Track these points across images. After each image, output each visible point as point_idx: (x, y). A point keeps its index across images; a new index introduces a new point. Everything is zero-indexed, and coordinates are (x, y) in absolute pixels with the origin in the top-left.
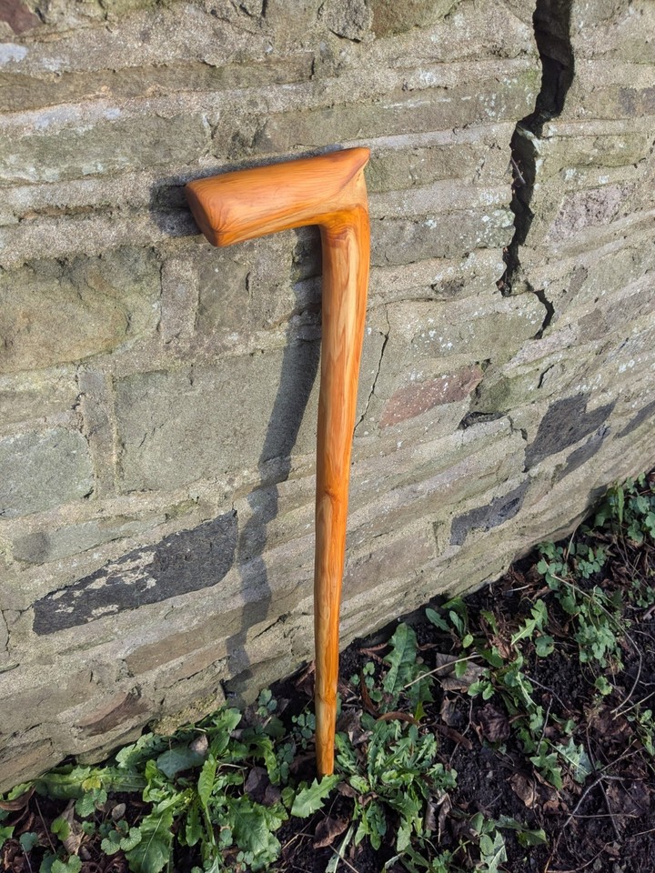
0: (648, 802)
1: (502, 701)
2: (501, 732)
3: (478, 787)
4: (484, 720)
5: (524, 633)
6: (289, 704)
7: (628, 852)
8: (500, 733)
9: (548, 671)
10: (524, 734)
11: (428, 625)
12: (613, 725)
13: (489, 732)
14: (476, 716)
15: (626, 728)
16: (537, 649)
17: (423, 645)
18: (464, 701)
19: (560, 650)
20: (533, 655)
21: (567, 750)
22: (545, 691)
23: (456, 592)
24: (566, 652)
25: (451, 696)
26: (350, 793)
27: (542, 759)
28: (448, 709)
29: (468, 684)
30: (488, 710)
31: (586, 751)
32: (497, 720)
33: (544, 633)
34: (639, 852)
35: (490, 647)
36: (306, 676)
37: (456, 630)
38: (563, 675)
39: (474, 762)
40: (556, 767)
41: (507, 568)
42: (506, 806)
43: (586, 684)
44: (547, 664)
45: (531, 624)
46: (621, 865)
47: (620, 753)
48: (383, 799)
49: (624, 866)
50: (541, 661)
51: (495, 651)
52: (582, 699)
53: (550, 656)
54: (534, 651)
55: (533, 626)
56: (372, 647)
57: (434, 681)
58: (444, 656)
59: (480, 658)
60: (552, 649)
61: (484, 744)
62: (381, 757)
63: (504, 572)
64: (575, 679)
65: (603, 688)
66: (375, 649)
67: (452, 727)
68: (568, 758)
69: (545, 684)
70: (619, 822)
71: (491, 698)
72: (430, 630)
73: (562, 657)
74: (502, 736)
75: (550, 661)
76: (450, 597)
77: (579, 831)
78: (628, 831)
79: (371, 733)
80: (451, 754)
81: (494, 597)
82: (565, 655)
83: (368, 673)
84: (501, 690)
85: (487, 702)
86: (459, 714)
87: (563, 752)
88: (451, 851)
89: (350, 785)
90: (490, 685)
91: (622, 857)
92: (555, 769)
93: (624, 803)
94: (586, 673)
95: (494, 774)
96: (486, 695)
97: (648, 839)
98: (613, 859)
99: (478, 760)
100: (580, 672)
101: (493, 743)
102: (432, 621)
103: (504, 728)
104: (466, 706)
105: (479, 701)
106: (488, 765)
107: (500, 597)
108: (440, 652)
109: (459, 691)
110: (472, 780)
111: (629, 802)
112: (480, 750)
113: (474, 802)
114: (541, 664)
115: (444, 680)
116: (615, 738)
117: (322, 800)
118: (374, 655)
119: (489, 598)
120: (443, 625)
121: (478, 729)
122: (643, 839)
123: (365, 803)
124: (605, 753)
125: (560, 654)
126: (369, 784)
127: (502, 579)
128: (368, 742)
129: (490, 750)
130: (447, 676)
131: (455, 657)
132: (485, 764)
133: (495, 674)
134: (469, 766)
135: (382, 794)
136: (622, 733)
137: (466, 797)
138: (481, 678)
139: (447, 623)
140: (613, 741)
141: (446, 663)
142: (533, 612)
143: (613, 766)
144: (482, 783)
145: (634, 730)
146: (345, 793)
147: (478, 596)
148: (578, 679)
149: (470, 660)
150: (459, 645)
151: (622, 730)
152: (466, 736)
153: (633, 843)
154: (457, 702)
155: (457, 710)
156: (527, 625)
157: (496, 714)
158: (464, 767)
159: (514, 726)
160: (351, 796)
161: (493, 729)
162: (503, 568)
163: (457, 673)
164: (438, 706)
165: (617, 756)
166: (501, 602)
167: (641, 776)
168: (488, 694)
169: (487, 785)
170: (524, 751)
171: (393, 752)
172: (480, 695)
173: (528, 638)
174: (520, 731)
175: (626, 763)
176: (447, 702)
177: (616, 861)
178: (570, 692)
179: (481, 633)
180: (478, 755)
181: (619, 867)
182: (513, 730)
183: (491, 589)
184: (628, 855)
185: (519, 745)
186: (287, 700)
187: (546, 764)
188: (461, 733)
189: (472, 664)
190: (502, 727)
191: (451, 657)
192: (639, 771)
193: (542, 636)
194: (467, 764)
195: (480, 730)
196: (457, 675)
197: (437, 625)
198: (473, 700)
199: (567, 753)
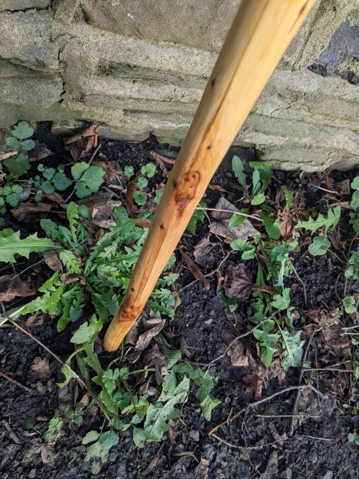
0: (330, 414)
1: (256, 269)
2: (241, 292)
3: (192, 326)
4: (231, 275)
5: (311, 225)
6: (50, 157)
7: (291, 446)
8: (239, 293)
9: (309, 268)
10: (259, 306)
11: (227, 171)
12: (337, 339)
13: (230, 287)
14: (225, 268)
15: (346, 348)
16: (311, 245)
17: (214, 184)
18: (222, 250)
19: (328, 257)
20: (304, 249)
21: (291, 338)
22: (297, 282)
23: (271, 156)
24: (332, 262)
25: (214, 239)
26: (54, 265)
27: (264, 334)
28: (204, 248)
29: (235, 237)
30: (240, 268)
31: (304, 348)
32: (242, 281)
33: (326, 236)
34: (300, 451)
35: (275, 217)
36: (80, 138)
37: (250, 189)
38: (319, 278)
39: (200, 304)
40: (273, 347)
41: (325, 167)
42: (207, 355)
43: (333, 296)
44: (311, 262)
45: (321, 221)
46: (280, 454)
47: (329, 364)
48: (90, 290)
49: (281, 457)
50: (307, 257)
51: (277, 224)
52: (324, 305)
53: (318, 258)
54: (308, 245)
55: (321, 225)
56: (165, 156)
57: (206, 218)
58: (228, 203)
59: (260, 222)
60: (323, 252)
61: (219, 294)
62: (110, 251)
63: (321, 169)
64: (326, 287)
65: (348, 307)
66: (166, 160)
67: (199, 265)
68: (286, 345)
69: (301, 276)
70: (298, 418)
71: (248, 261)
72: (226, 177)
73: (327, 264)
74: (240, 296)
75: (315, 261)
76: (263, 158)
77: (260, 408)
78: (301, 430)
79: (114, 224)
80: (183, 286)
81: (300, 183)
82: (330, 265)
83: (146, 173)
84: (260, 260)
85: (243, 262)
86: (212, 258)
87: (286, 338)
88: (130, 370)
89: (58, 257)
90: (254, 250)
91: (284, 448)
92: (271, 349)
93: (310, 404)
94: (338, 288)
95: (213, 323)
96: (246, 256)
97: (314, 444)
98: (275, 446)
99: (205, 304)
100: (333, 284)
101: (227, 298)
102: (234, 169)
103: (245, 291)
104: (221, 254)
105: (236, 258)
106: (212, 313)
107: (305, 187)
108: (226, 197)
109: (223, 239)
110: (189, 318)
111: (315, 406)
112: (212, 297)
113: (181, 336)
114: (306, 259)
115: (215, 223)
116: (333, 350)
117: (16, 256)
118: (162, 164)
119: (295, 182)
120: (242, 179)
121: (221, 279)
122: (309, 442)
123: (68, 282)
124: (318, 356)
125: (326, 261)
126: (83, 267)
127: (315, 173)
128: (107, 230)
129: (221, 302)
130: (219, 221)
131: (237, 209)
132: (209, 311)
133: (263, 243)
134: (194, 304)
135: (92, 284)
136: (341, 349)
137: (176, 329)
138: (250, 239)
139: (247, 179)
140: (331, 351)
141: (226, 209)
142: (330, 212)
143: (319, 371)
144: (198, 324)
145: (352, 351)
146: (50, 262)
147: (286, 176)
148: (329, 289)
149: (249, 218)
150: (247, 201)
151: (343, 346)
152: (207, 278)
153: (300, 441)
154: (215, 248)
155: (211, 254)
156: (318, 220)
157: (244, 276)
158: (189, 304)
159: (254, 295)
160: (53, 268)
161: (235, 287)
162: (322, 164)
163: (231, 222)
164: (196, 240)
165: (327, 365)
166: (304, 191)
167: (338, 391)
168: (247, 256)
169: (202, 329)
170: (251, 319)
171: (126, 253)
172: (240, 253)
173: (310, 231)
174: (257, 301)
175: (331, 375)
176: (206, 241)
177: (277, 450)
178: (318, 294)
179: (273, 203)
180: (207, 300)
181: (276, 456)
182: (251, 297)
183: (301, 175)
184: (290, 449)
185: (249, 312)
186: (49, 152)
187: (265, 340)
188: (203, 273)
189: (249, 223)
190: (245, 288)
191: (233, 207)
192: (338, 387)
193: (324, 237)
194: (193, 302)
195: (223, 282)
196: (230, 224)
197: (236, 175)
198: (231, 254)
199: (288, 341)
